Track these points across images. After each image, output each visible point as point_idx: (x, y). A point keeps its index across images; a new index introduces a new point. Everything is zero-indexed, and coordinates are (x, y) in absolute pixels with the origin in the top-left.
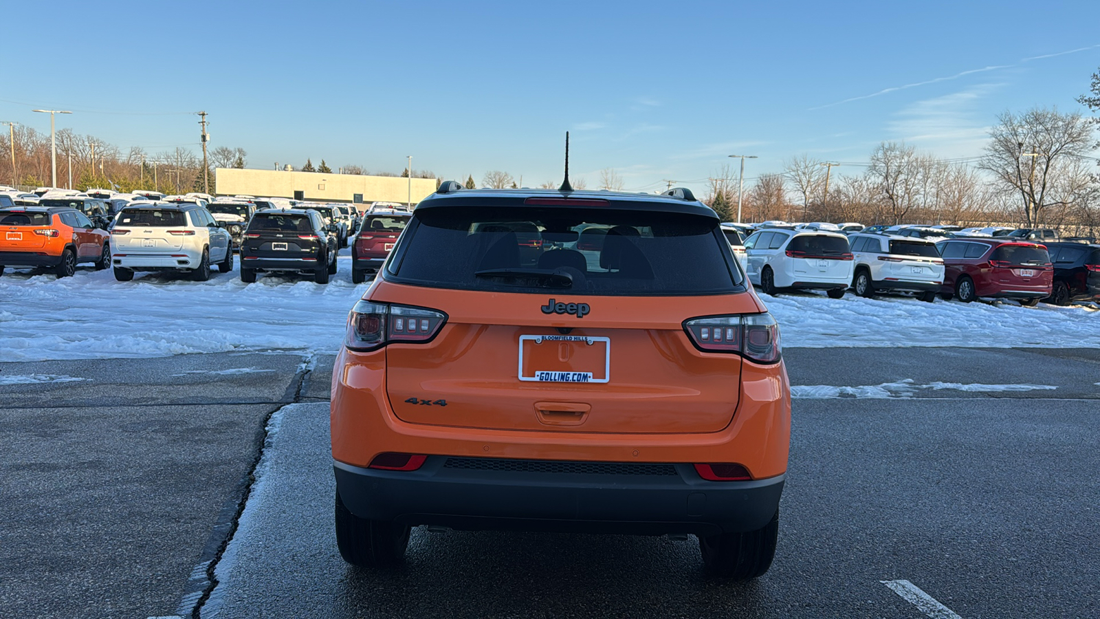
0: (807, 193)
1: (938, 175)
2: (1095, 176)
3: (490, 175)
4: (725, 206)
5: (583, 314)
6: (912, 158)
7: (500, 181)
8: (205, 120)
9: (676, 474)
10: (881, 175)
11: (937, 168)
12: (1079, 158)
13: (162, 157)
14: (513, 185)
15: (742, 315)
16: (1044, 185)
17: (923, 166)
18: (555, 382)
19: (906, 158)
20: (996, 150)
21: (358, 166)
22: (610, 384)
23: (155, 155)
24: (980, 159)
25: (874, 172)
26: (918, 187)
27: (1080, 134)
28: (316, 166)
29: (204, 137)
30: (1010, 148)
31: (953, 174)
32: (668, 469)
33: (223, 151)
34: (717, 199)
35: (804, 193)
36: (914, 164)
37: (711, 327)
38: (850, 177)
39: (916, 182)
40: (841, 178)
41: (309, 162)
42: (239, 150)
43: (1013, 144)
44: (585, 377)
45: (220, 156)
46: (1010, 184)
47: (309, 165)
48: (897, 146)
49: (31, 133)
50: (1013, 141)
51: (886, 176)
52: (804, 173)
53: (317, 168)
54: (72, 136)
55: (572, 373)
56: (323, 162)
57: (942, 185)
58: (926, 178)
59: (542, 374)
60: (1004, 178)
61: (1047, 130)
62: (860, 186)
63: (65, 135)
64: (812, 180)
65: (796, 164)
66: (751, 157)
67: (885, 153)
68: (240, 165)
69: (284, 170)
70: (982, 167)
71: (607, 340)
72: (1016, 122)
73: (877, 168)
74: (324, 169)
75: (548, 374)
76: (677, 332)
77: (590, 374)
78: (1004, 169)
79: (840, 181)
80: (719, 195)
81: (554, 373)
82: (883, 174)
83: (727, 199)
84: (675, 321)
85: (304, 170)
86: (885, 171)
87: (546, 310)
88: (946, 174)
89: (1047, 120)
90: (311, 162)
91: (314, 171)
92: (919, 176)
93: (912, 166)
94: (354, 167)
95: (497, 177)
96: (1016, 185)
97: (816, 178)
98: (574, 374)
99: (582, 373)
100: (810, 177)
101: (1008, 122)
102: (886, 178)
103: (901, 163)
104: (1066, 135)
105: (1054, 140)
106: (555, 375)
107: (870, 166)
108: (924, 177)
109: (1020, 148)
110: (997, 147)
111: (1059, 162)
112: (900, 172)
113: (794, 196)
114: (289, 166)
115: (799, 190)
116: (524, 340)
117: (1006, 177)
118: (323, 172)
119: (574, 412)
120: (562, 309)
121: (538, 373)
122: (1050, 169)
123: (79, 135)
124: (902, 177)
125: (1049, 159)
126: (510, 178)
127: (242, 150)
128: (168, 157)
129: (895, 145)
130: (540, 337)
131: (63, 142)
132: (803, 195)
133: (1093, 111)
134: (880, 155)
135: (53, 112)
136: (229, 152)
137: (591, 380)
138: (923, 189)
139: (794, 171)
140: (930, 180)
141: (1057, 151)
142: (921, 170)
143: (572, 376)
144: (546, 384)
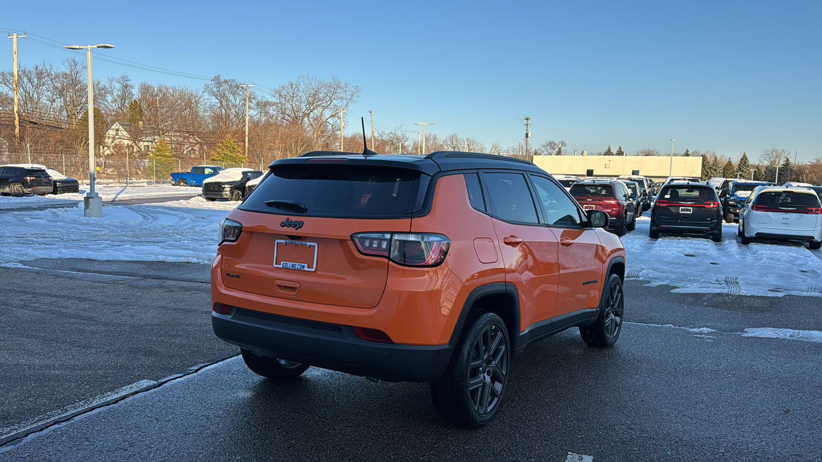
3: (767, 152)
5: (299, 228)
8: (528, 123)
9: (341, 332)
13: (510, 150)
14: (785, 160)
15: (392, 233)
18: (288, 269)
21: (651, 149)
22: (315, 272)
23: (505, 149)
28: (614, 151)
29: (527, 135)
32: (335, 328)
33: (551, 143)
37: (372, 240)
41: (609, 148)
42: (561, 142)
44: (303, 267)
45: (549, 148)
47: (609, 150)
49: (435, 138)
53: (615, 152)
54: (458, 138)
55: (297, 264)
56: (620, 147)
59: (284, 263)
63: (454, 138)
68: (559, 153)
69: (582, 155)
71: (316, 244)
74: (620, 153)
75: (286, 264)
76: (348, 242)
77: (306, 265)
84: (346, 235)
85: (605, 155)
87: (283, 225)
90: (611, 148)
91: (613, 155)
94: (648, 150)
95: (774, 154)
98: (299, 265)
99: (302, 264)
106: (290, 264)
114: (585, 152)
116: (277, 243)
118: (619, 155)
119: (292, 288)
120: (289, 224)
121: (282, 263)
123: (462, 138)
126: (786, 154)
127: (564, 142)
128: (514, 149)
130: (284, 241)
131: (452, 143)
135: (425, 124)
136: (555, 144)
137: (306, 269)
143: (297, 266)
144: (285, 269)
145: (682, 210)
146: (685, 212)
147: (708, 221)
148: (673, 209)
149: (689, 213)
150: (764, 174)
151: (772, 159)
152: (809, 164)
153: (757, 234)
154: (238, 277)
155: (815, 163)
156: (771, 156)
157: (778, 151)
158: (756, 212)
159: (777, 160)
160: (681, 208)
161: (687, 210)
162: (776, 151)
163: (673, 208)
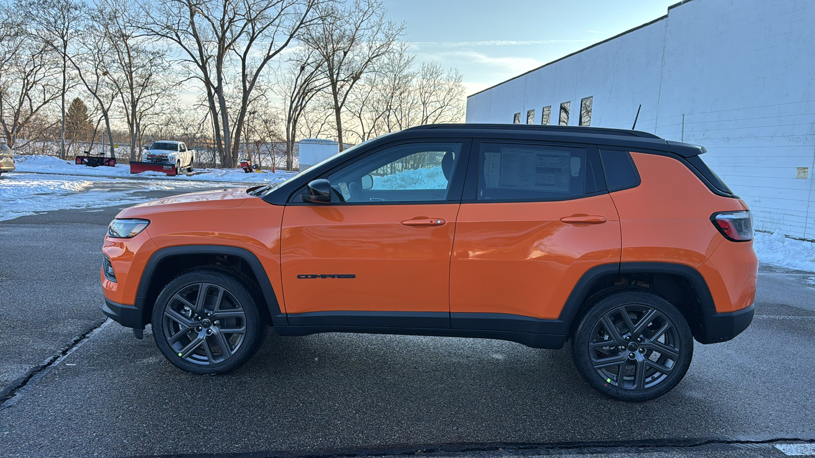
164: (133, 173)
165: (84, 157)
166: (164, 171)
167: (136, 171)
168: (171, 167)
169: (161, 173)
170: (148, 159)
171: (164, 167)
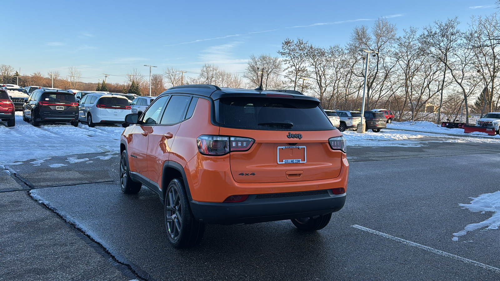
0: (174, 84)
1: (227, 79)
2: (284, 82)
4: (136, 88)
5: (301, 138)
6: (217, 71)
7: (6, 70)
9: (328, 193)
10: (205, 78)
11: (227, 76)
12: (278, 75)
14: (16, 72)
16: (267, 84)
17: (221, 75)
18: (289, 164)
19: (215, 71)
20: (250, 70)
22: (306, 163)
24: (244, 73)
25: (202, 76)
26: (220, 83)
27: (278, 65)
30: (254, 69)
31: (233, 78)
32: (324, 192)
34: (132, 84)
35: (173, 84)
36: (218, 74)
37: (334, 141)
38: (192, 78)
39: (219, 81)
40: (189, 78)
43: (255, 68)
44: (299, 161)
46: (255, 84)
48: (211, 66)
50: (256, 67)
51: (208, 78)
52: (172, 75)
55: (295, 160)
57: (229, 83)
58: (223, 80)
59: (285, 161)
60: (253, 81)
61: (267, 63)
62: (196, 82)
64: (176, 78)
65: (169, 70)
66: (154, 67)
67: (207, 69)
70: (245, 77)
71: (305, 147)
72: (256, 59)
73: (204, 75)
75: (287, 161)
76: (326, 143)
77: (300, 160)
78: (253, 78)
79: (188, 80)
80: (133, 82)
81: (289, 160)
82: (206, 78)
83: (137, 85)
84: (326, 139)
86: (207, 76)
87: (289, 136)
88: (230, 79)
89: (267, 59)
92: (220, 79)
93: (217, 74)
95: (4, 68)
96: (257, 84)
97: (178, 77)
99: (298, 160)
100: (175, 77)
101: (254, 59)
102: (207, 79)
103: (213, 73)
104: (274, 66)
105: (270, 67)
106: (290, 161)
107: (201, 74)
108: (222, 79)
109: (258, 70)
110: (250, 69)
111: (271, 76)
112: (213, 77)
113: (167, 85)
115: (170, 82)
116: (279, 148)
117: (254, 81)
119: (297, 174)
120: (294, 136)
121: (284, 160)
122: (268, 79)
124: (214, 79)
125: (268, 75)
126: (12, 69)
129: (210, 66)
130: (284, 147)
132: (172, 84)
133: (283, 57)
134: (205, 69)
137: (301, 162)
138: (222, 85)
139: (168, 74)
140: (224, 81)
141: (271, 71)
142: (221, 76)
143: (295, 161)
144: (287, 164)
145: (58, 108)
146: (59, 109)
147: (74, 114)
148: (52, 108)
149: (62, 109)
150: (3, 81)
151: (3, 71)
152: (31, 76)
153: (101, 121)
154: (253, 174)
155: (34, 76)
156: (2, 69)
157: (6, 67)
158: (100, 108)
159: (6, 72)
160: (57, 106)
161: (60, 108)
162: (5, 66)
163: (52, 106)
164: (466, 133)
165: (446, 123)
166: (486, 132)
167: (468, 132)
168: (492, 130)
169: (484, 133)
170: (479, 124)
171: (487, 129)
